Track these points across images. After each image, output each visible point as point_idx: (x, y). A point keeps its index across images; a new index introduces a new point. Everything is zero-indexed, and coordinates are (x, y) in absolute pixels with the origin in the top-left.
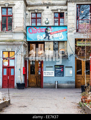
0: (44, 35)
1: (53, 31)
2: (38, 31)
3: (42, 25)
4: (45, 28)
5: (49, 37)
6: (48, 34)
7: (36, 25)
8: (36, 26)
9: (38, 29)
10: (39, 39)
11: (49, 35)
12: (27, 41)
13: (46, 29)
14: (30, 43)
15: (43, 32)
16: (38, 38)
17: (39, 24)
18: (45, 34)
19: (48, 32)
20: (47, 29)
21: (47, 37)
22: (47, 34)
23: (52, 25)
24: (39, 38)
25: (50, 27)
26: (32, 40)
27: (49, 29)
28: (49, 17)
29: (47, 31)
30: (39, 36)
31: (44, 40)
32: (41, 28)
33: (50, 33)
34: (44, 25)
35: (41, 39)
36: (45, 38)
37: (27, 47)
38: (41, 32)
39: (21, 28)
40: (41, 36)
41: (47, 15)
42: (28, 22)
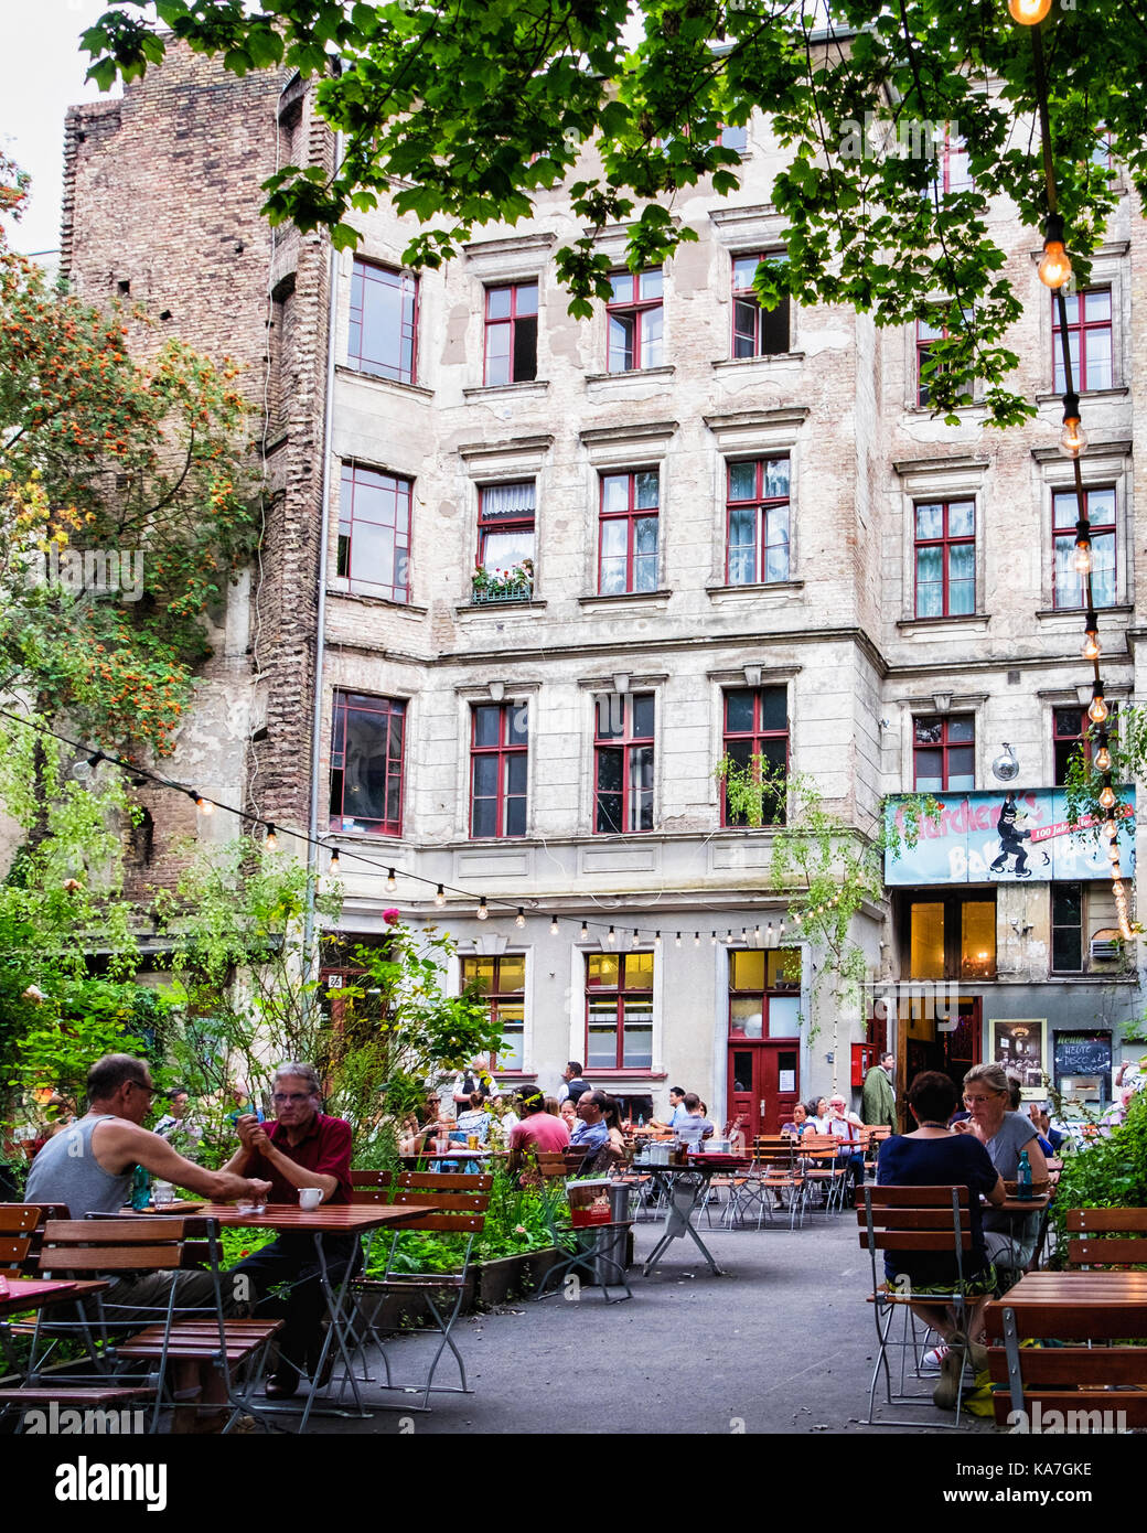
0: (994, 847)
1: (1047, 821)
2: (954, 825)
3: (979, 787)
4: (999, 803)
5: (1022, 856)
6: (1018, 837)
7: (944, 785)
8: (944, 796)
9: (957, 813)
10: (964, 870)
11: (1025, 844)
12: (887, 889)
13: (1008, 810)
14: (904, 898)
15: (984, 826)
16: (953, 868)
17: (958, 783)
18: (1000, 839)
19: (1019, 827)
20: (1013, 811)
21: (1013, 858)
22: (1011, 838)
23: (1040, 786)
24: (959, 867)
25: (1029, 794)
26: (919, 877)
27: (1022, 806)
28: (1025, 738)
29: (1007, 820)
30: (961, 850)
31: (995, 877)
32: (974, 805)
33: (1028, 834)
34: (994, 783)
35: (973, 869)
36: (998, 863)
37: (889, 925)
38: (974, 829)
39: (840, 805)
40: (972, 853)
41: (1010, 724)
42: (896, 770)
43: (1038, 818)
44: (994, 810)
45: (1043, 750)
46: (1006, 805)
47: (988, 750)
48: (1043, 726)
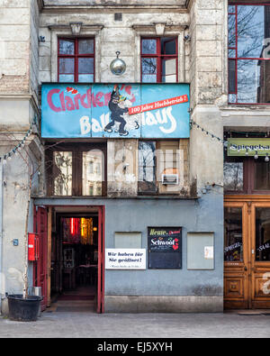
0: (106, 118)
1: (138, 102)
2: (83, 104)
3: (97, 81)
4: (108, 91)
5: (123, 123)
6: (121, 112)
7: (76, 78)
8: (77, 85)
9: (84, 96)
10: (88, 130)
11: (125, 116)
12: (42, 140)
13: (114, 95)
14: (53, 146)
15: (101, 104)
16: (82, 128)
17: (84, 78)
18: (109, 113)
19: (121, 106)
20: (118, 96)
21: (117, 124)
22: (116, 113)
23: (133, 81)
24: (86, 128)
25: (128, 86)
26: (60, 133)
27: (123, 93)
29: (114, 101)
30: (87, 118)
31: (107, 135)
32: (95, 91)
33: (126, 110)
35: (94, 130)
36: (109, 127)
37: (43, 162)
38: (95, 106)
39: (21, 80)
40: (93, 120)
41: (116, 44)
42: (47, 69)
43: (133, 101)
44: (108, 94)
45: (135, 61)
46: (114, 92)
47: (103, 60)
48: (135, 46)
